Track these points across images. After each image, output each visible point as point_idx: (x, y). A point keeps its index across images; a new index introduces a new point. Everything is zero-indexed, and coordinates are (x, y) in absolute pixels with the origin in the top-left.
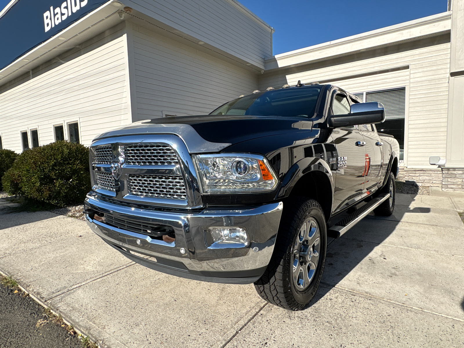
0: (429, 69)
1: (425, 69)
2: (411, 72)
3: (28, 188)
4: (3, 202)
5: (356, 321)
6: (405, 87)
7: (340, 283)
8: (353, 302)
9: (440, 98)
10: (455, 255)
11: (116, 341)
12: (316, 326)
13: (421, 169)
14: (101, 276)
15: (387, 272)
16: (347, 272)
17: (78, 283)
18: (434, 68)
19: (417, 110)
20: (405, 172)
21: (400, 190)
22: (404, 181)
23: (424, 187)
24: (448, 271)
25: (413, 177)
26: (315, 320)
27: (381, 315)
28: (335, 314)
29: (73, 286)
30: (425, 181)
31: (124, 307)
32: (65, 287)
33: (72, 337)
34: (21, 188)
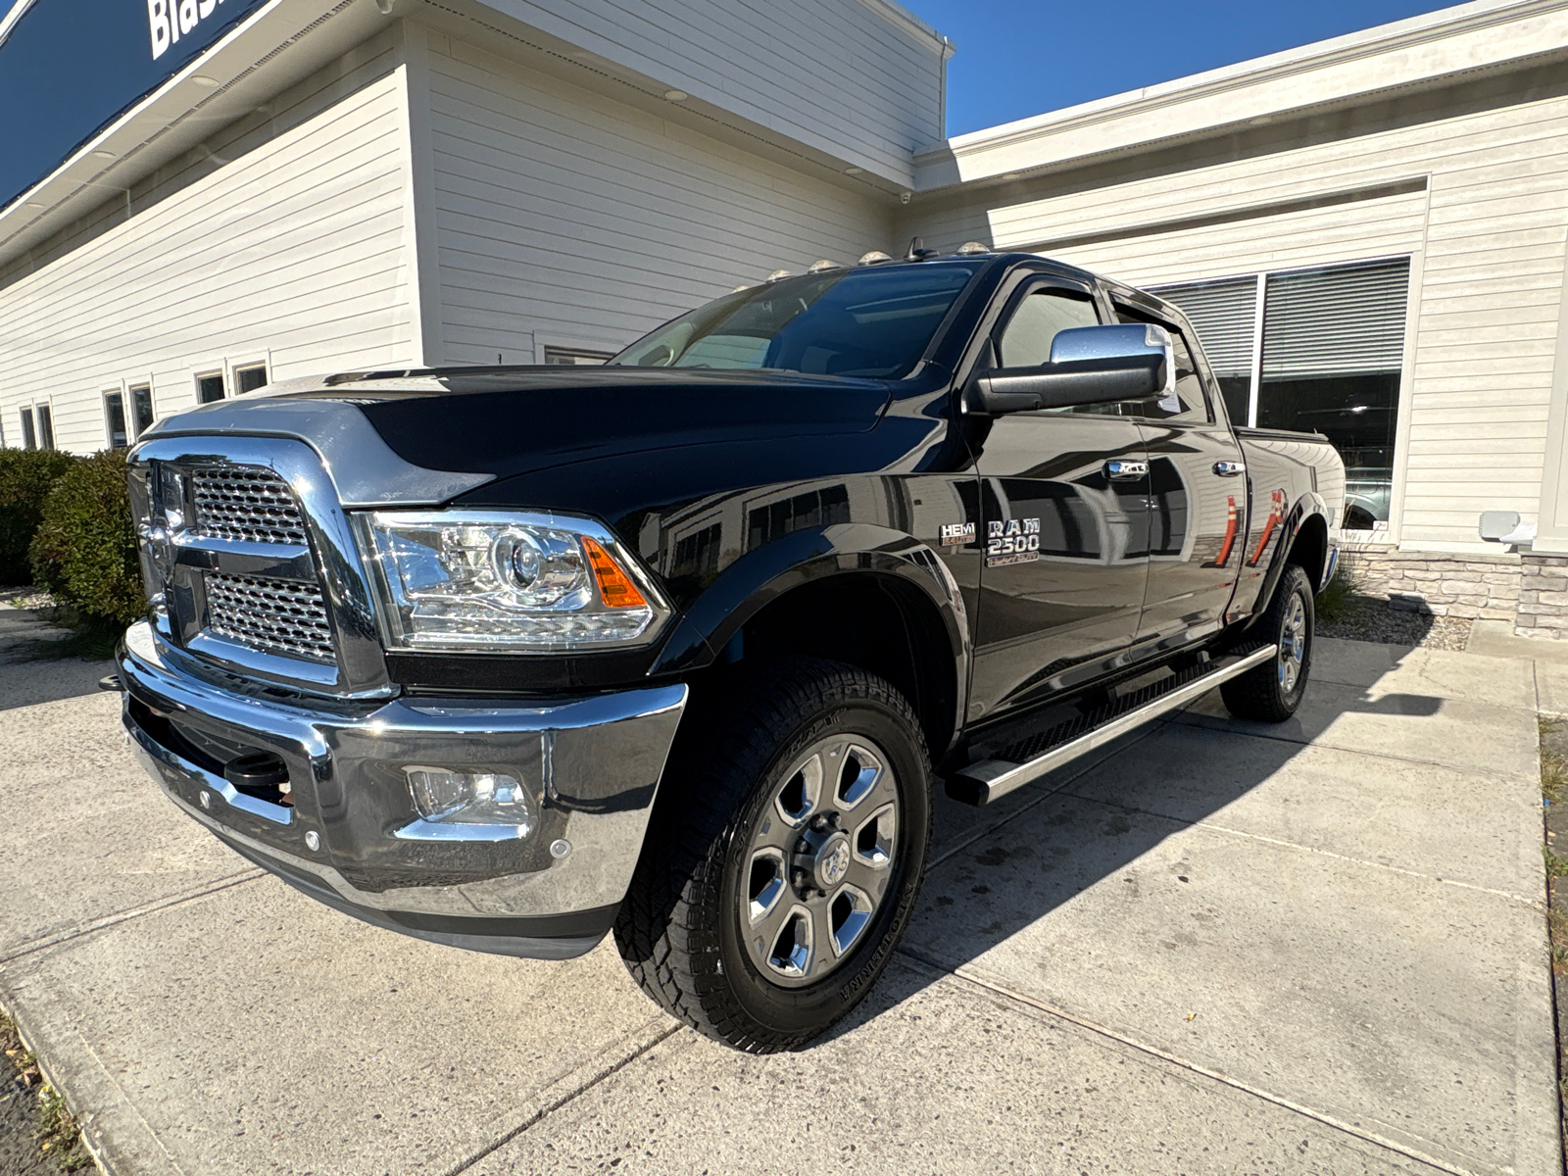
0: (1498, 190)
1: (1486, 192)
2: (1434, 203)
3: (88, 581)
4: (26, 621)
5: (962, 1104)
6: (1408, 258)
7: (976, 961)
8: (987, 1031)
9: (1533, 299)
10: (1449, 878)
11: (137, 1118)
12: (818, 1111)
13: (1447, 553)
14: (203, 889)
15: (1166, 929)
16: (1026, 918)
17: (118, 912)
18: (1519, 187)
19: (1444, 341)
20: (1392, 565)
21: (1362, 626)
22: (1388, 598)
23: (1451, 619)
24: (1390, 936)
25: (1419, 583)
26: (822, 1090)
27: (1060, 1088)
28: (902, 1073)
29: (97, 918)
30: (1461, 598)
31: (222, 1001)
32: (72, 923)
33: (23, 1093)
34: (67, 581)
